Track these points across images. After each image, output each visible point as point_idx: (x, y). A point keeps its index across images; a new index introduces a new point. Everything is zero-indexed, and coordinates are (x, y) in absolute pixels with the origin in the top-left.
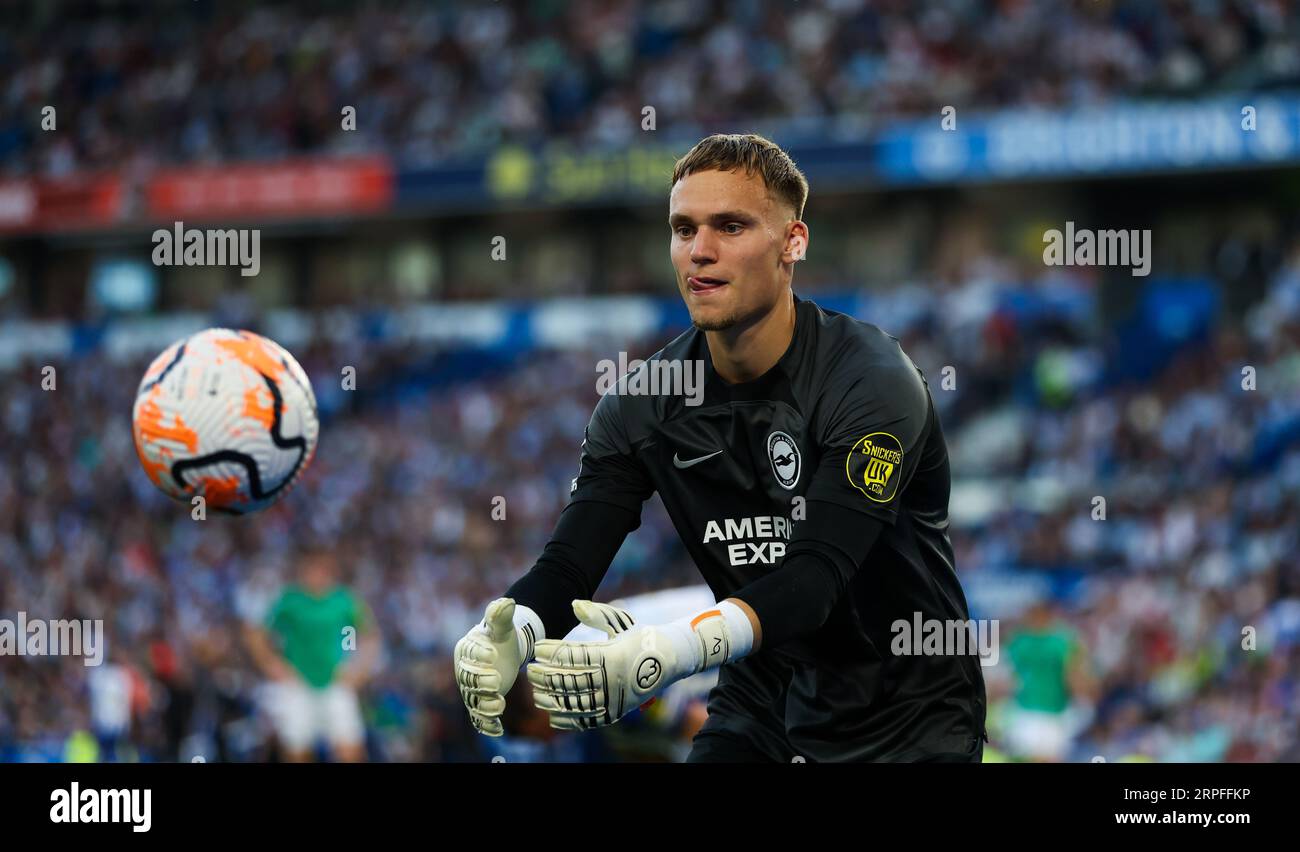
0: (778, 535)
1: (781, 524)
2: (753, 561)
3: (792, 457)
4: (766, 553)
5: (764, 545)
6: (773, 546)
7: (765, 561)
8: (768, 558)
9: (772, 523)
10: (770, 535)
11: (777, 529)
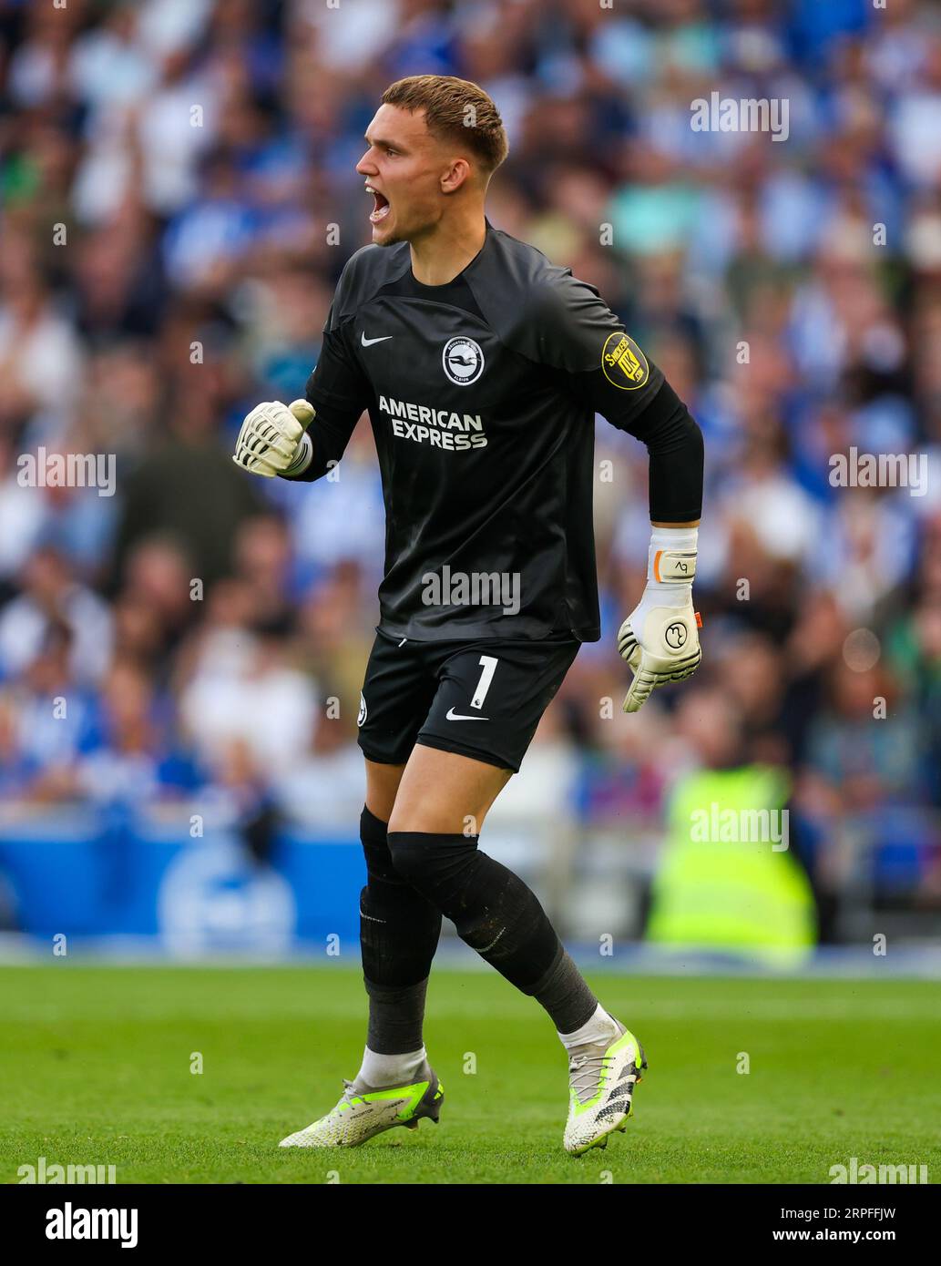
0: (422, 421)
1: (425, 412)
2: (407, 436)
3: (474, 361)
4: (415, 432)
5: (414, 426)
6: (420, 428)
7: (415, 439)
8: (417, 437)
9: (418, 410)
10: (417, 419)
11: (422, 415)
